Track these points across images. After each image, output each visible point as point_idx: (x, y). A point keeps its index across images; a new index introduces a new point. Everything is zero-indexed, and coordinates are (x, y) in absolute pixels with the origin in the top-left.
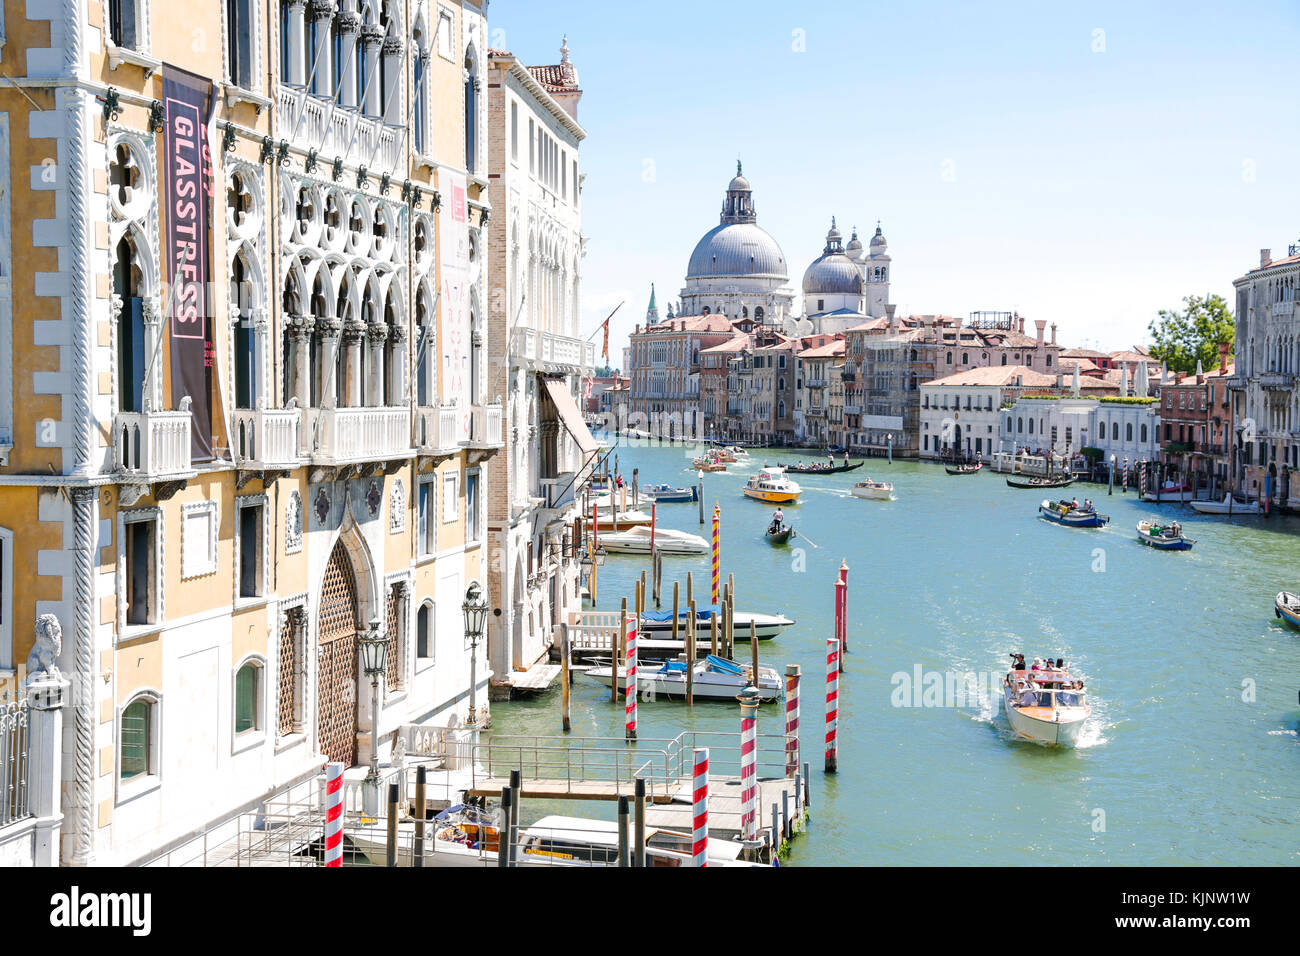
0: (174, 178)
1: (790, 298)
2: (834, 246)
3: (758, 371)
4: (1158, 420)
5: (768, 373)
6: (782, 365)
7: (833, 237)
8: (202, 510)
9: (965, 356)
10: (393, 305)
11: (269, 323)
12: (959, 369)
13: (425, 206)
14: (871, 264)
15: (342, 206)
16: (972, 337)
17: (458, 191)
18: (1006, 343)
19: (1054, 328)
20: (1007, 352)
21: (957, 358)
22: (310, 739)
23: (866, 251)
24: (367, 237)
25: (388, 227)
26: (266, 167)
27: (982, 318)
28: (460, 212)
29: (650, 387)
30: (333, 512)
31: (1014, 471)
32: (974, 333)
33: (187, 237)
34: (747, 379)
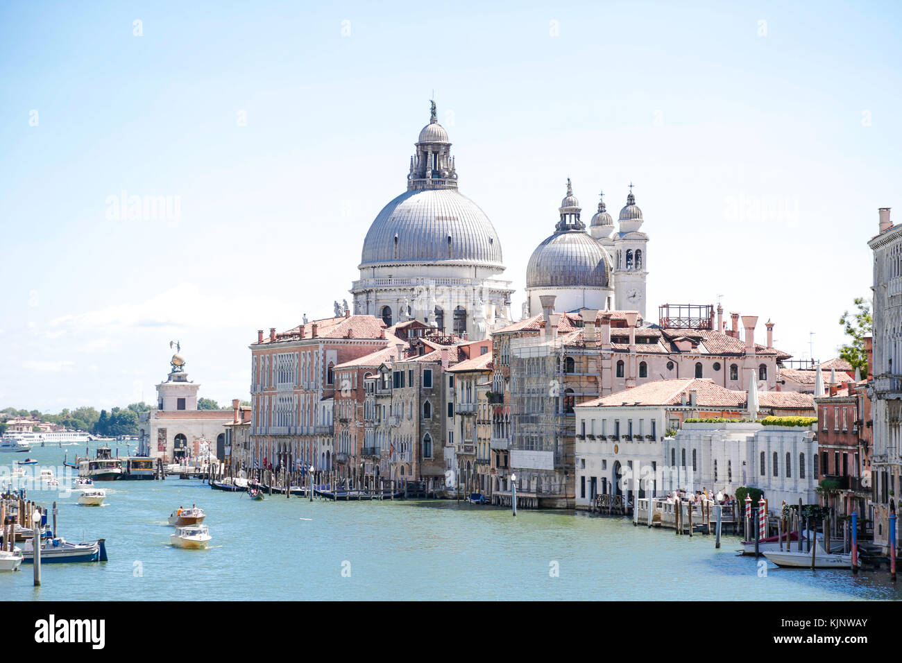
1: (506, 295)
2: (571, 220)
3: (398, 392)
4: (816, 446)
5: (408, 396)
6: (428, 382)
7: (569, 209)
9: (643, 367)
12: (630, 383)
14: (621, 246)
16: (654, 340)
18: (701, 348)
19: (770, 327)
20: (704, 362)
21: (632, 368)
27: (674, 313)
29: (275, 419)
31: (650, 522)
32: (658, 333)
34: (385, 403)
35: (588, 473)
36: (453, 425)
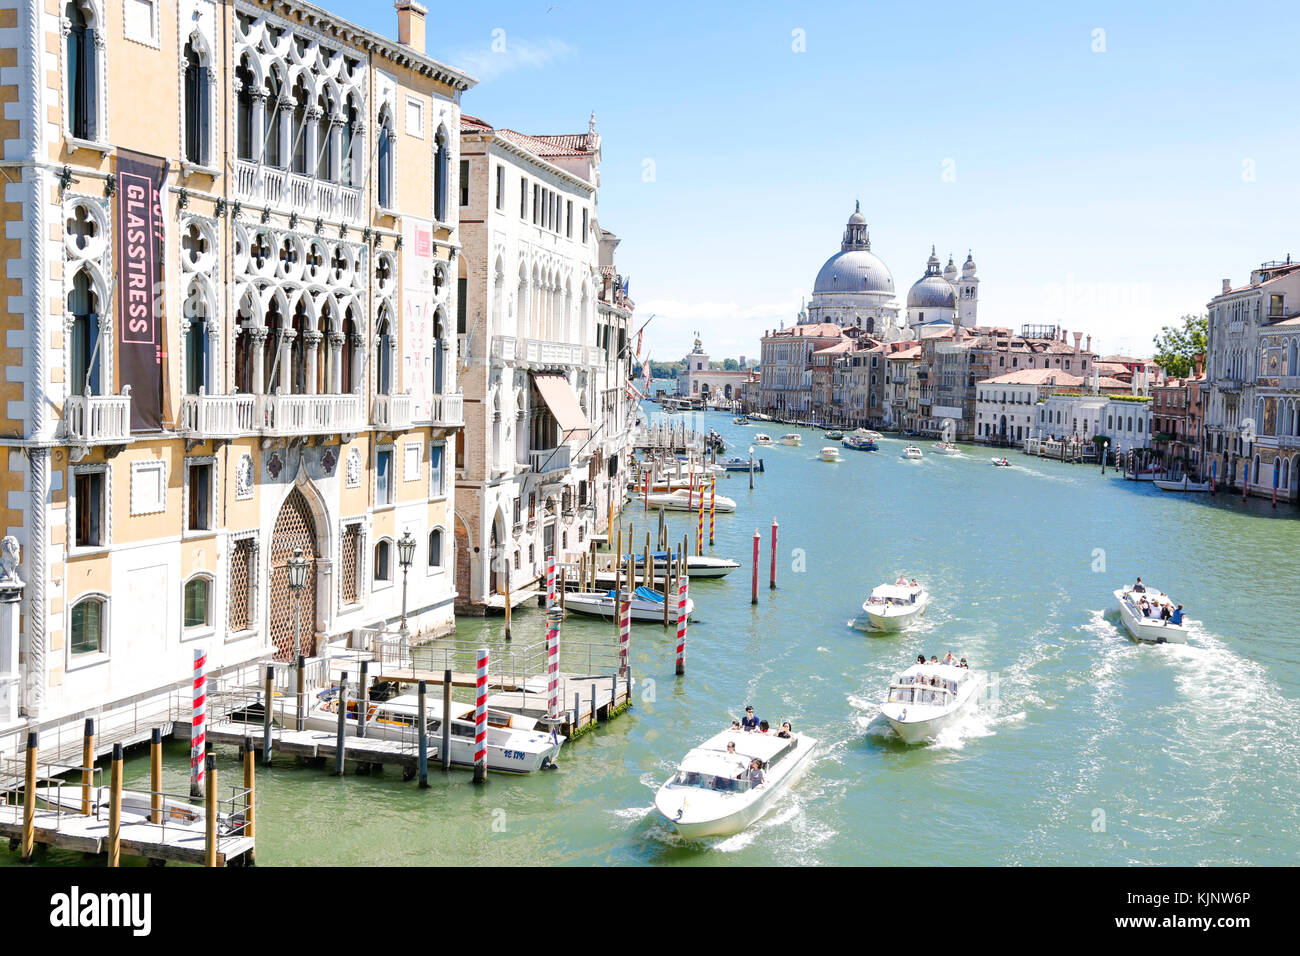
0: (126, 229)
1: (896, 311)
2: (934, 269)
3: (856, 369)
4: (1151, 415)
5: (863, 371)
7: (933, 262)
8: (156, 466)
9: (1015, 360)
10: (354, 319)
11: (221, 332)
12: (1008, 370)
13: (387, 245)
14: (963, 285)
15: (299, 247)
16: (1021, 345)
17: (422, 235)
18: (1049, 351)
19: (1089, 339)
20: (1050, 358)
21: (1009, 361)
22: (262, 636)
23: (960, 274)
24: (326, 270)
25: (349, 262)
26: (221, 220)
27: (1031, 330)
28: (426, 250)
29: (775, 380)
30: (287, 470)
31: (1039, 454)
32: (1023, 341)
33: (138, 271)
34: (847, 375)
35: (984, 421)
36: (890, 389)
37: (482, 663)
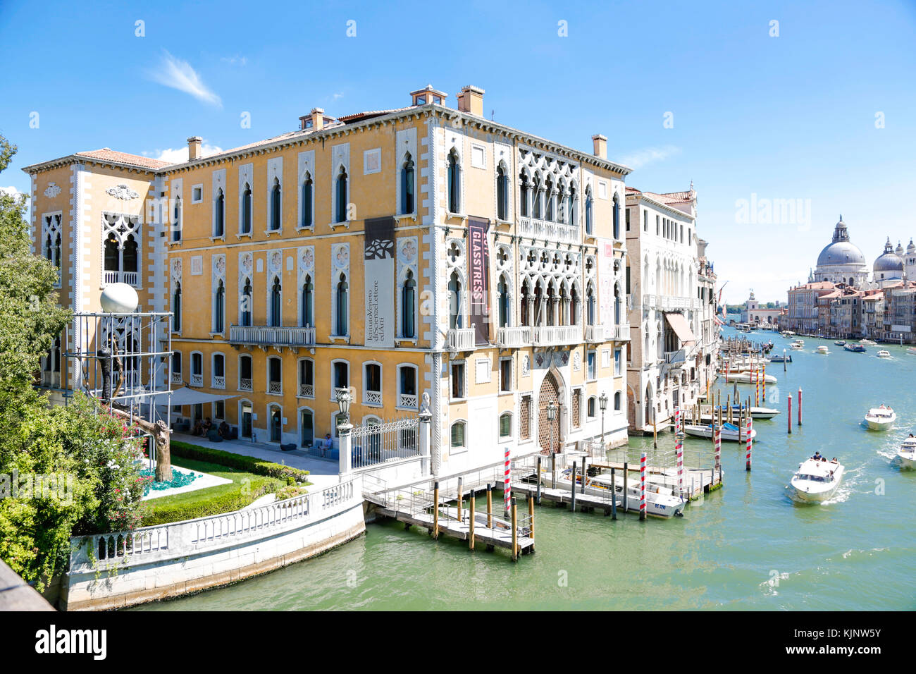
0: (473, 252)
1: (866, 273)
2: (889, 249)
3: (844, 306)
5: (848, 307)
6: (855, 303)
7: (888, 245)
8: (486, 361)
10: (576, 289)
11: (514, 298)
13: (591, 252)
14: (908, 257)
15: (549, 255)
17: (608, 247)
22: (535, 442)
23: (905, 251)
24: (562, 266)
25: (573, 262)
26: (513, 245)
28: (610, 254)
29: (796, 313)
30: (545, 363)
33: (478, 271)
34: (839, 309)
36: (865, 316)
37: (643, 460)
